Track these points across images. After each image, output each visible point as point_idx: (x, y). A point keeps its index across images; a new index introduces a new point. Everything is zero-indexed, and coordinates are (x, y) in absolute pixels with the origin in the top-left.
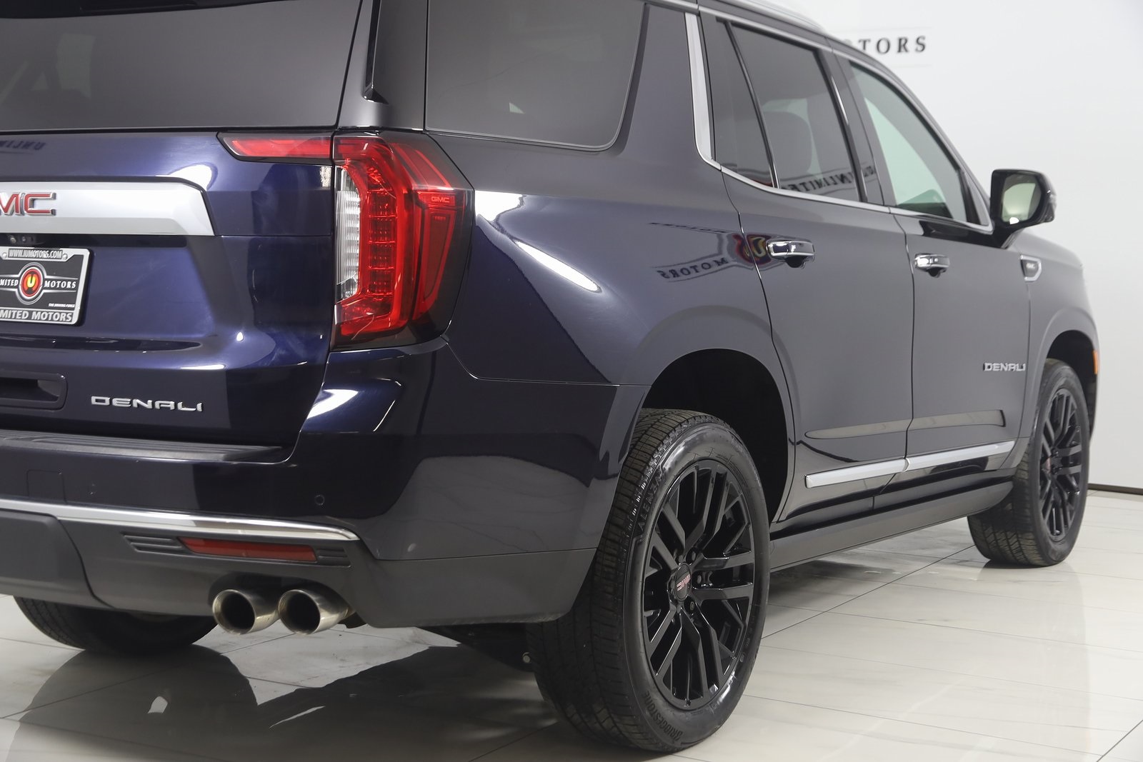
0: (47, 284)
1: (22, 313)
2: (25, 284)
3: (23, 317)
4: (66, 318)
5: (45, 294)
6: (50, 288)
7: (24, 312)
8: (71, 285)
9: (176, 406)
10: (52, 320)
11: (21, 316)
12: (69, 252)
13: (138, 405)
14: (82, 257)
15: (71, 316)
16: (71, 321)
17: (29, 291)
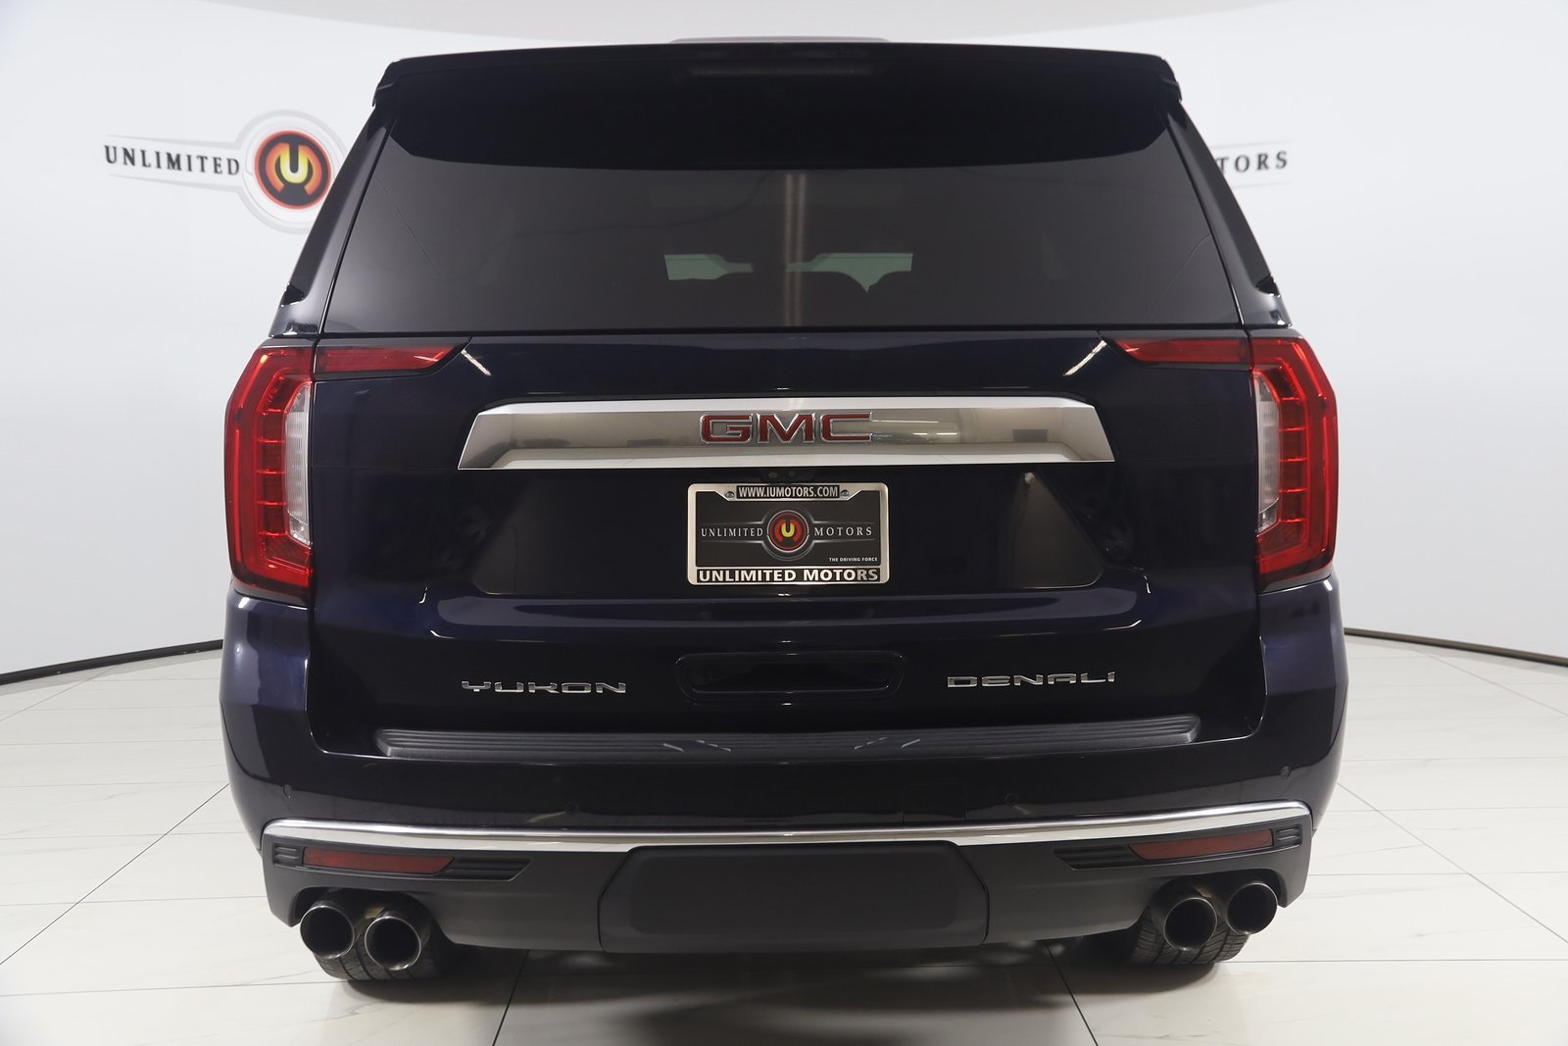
0: (818, 532)
1: (783, 573)
2: (777, 533)
3: (787, 578)
4: (868, 575)
5: (816, 544)
6: (825, 537)
7: (787, 572)
8: (864, 531)
9: (1078, 679)
10: (842, 579)
11: (783, 577)
12: (853, 489)
13: (1022, 682)
14: (876, 494)
15: (878, 572)
16: (878, 580)
17: (788, 543)
